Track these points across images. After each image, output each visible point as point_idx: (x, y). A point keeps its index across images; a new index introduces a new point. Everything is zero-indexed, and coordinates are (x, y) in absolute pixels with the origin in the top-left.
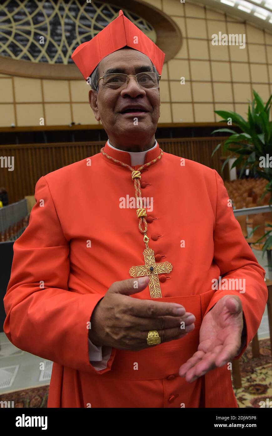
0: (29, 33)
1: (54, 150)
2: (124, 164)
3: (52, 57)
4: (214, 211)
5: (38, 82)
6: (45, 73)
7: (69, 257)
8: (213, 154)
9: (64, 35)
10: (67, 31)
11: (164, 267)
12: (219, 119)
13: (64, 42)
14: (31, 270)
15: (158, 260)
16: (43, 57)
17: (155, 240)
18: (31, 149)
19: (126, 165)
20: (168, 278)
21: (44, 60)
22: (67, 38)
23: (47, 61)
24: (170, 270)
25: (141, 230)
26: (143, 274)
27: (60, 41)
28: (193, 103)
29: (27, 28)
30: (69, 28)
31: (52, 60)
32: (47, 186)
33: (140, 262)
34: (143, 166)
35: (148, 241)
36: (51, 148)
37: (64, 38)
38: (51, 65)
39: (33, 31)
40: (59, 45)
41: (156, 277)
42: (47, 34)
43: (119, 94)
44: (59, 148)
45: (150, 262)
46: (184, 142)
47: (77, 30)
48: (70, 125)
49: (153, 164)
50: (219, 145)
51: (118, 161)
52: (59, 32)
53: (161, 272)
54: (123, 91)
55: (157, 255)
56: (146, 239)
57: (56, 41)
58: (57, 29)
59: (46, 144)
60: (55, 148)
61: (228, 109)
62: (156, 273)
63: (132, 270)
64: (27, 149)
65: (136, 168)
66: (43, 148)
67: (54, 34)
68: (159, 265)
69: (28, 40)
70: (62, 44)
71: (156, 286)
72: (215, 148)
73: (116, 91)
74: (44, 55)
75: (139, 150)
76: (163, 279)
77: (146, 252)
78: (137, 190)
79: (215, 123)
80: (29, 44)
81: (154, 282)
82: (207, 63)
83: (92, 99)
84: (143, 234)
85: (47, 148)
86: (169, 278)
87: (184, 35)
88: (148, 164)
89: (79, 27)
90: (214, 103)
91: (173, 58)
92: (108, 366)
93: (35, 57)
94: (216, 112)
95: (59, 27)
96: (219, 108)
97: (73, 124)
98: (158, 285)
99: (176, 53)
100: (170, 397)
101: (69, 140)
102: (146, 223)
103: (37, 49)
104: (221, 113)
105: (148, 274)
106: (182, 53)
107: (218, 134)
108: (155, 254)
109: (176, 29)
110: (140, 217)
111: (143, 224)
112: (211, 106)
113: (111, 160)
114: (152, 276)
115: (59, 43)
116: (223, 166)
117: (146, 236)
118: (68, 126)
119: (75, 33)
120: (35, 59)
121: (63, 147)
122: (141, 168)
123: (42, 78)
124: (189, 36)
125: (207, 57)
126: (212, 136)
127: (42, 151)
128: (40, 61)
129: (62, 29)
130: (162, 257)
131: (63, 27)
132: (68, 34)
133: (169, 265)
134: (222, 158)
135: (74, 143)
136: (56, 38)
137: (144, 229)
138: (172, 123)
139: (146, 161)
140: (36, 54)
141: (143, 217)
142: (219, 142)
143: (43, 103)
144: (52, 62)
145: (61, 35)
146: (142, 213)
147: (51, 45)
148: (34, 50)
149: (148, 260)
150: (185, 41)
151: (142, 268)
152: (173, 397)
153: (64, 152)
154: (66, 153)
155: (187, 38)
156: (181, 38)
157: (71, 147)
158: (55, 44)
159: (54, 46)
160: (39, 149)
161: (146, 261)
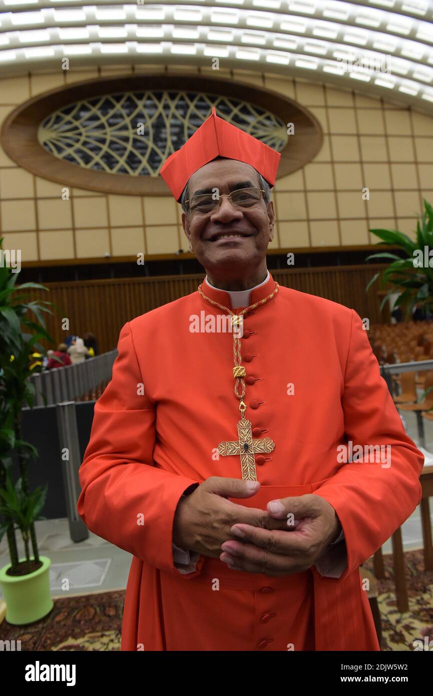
0: (126, 139)
1: (157, 286)
2: (222, 307)
3: (155, 168)
4: (342, 370)
5: (138, 200)
6: (146, 188)
7: (154, 423)
8: (367, 288)
9: (170, 139)
10: (173, 134)
11: (264, 445)
12: (376, 240)
13: (170, 148)
14: (110, 438)
15: (256, 435)
16: (144, 169)
17: (254, 408)
18: (129, 284)
19: (225, 308)
20: (267, 460)
21: (145, 173)
22: (174, 143)
23: (148, 174)
24: (271, 449)
25: (237, 394)
26: (234, 453)
27: (164, 147)
28: (338, 220)
29: (124, 133)
30: (176, 130)
31: (154, 172)
32: (130, 335)
33: (232, 437)
34: (247, 309)
35: (244, 410)
36: (154, 283)
37: (169, 144)
38: (155, 179)
39: (131, 136)
40: (163, 153)
41: (251, 458)
42: (149, 140)
43: (209, 218)
44: (164, 282)
45: (245, 438)
46: (326, 273)
47: (186, 132)
48: (178, 253)
49: (260, 306)
50: (376, 276)
51: (215, 303)
52: (163, 136)
53: (259, 451)
54: (214, 216)
55: (256, 428)
56: (242, 407)
57: (160, 148)
58: (161, 132)
59: (147, 278)
60: (159, 282)
61: (388, 226)
62: (252, 452)
63: (222, 446)
64: (124, 284)
65: (236, 312)
66: (144, 283)
67: (157, 139)
68: (257, 442)
69: (125, 149)
70: (167, 151)
71: (251, 469)
72: (370, 279)
73: (205, 216)
74: (145, 166)
75: (242, 288)
76: (260, 461)
77: (242, 423)
78: (236, 342)
79: (370, 245)
80: (127, 153)
81: (248, 464)
82: (358, 166)
83: (186, 224)
84: (239, 400)
85: (149, 283)
86: (269, 460)
87: (325, 130)
88: (254, 306)
89: (189, 128)
90: (367, 219)
91: (310, 162)
92: (197, 569)
93: (134, 169)
94: (370, 231)
95: (163, 130)
96: (375, 225)
97: (181, 251)
98: (254, 468)
99: (315, 154)
100: (264, 616)
101: (177, 272)
102: (244, 385)
103: (136, 159)
104: (378, 232)
105: (242, 452)
106: (324, 155)
107: (374, 261)
108: (253, 427)
109: (315, 122)
110: (237, 378)
111: (240, 386)
112: (364, 222)
113: (207, 300)
114: (247, 456)
115: (163, 150)
116: (383, 304)
117: (242, 403)
118: (175, 255)
119: (183, 136)
120: (134, 172)
121: (169, 282)
122: (244, 311)
123: (142, 195)
124: (333, 131)
125: (357, 159)
126: (365, 263)
127: (142, 287)
128: (140, 174)
129: (168, 133)
130: (262, 431)
131: (168, 130)
132: (175, 138)
133: (270, 442)
134: (380, 293)
135: (182, 276)
136: (160, 144)
137: (240, 393)
138: (311, 248)
139: (251, 303)
140: (135, 165)
141: (240, 377)
142: (375, 271)
143: (144, 226)
144: (154, 174)
145: (165, 140)
146: (240, 371)
147: (154, 154)
148: (133, 161)
149: (242, 435)
150: (326, 139)
151: (234, 444)
152: (267, 616)
153: (169, 288)
154: (172, 290)
155: (330, 134)
156: (322, 135)
157: (179, 281)
158: (159, 151)
159: (157, 154)
160: (139, 284)
161: (241, 436)
